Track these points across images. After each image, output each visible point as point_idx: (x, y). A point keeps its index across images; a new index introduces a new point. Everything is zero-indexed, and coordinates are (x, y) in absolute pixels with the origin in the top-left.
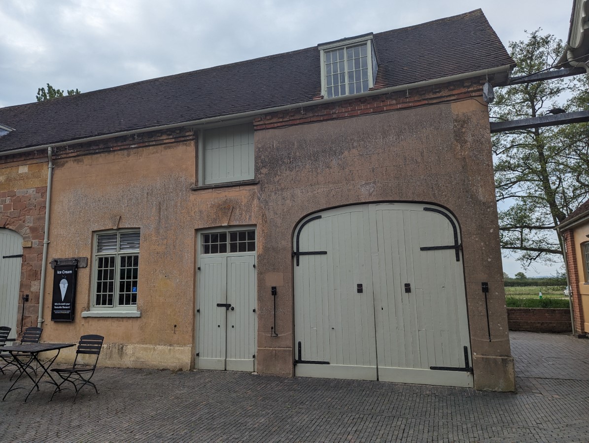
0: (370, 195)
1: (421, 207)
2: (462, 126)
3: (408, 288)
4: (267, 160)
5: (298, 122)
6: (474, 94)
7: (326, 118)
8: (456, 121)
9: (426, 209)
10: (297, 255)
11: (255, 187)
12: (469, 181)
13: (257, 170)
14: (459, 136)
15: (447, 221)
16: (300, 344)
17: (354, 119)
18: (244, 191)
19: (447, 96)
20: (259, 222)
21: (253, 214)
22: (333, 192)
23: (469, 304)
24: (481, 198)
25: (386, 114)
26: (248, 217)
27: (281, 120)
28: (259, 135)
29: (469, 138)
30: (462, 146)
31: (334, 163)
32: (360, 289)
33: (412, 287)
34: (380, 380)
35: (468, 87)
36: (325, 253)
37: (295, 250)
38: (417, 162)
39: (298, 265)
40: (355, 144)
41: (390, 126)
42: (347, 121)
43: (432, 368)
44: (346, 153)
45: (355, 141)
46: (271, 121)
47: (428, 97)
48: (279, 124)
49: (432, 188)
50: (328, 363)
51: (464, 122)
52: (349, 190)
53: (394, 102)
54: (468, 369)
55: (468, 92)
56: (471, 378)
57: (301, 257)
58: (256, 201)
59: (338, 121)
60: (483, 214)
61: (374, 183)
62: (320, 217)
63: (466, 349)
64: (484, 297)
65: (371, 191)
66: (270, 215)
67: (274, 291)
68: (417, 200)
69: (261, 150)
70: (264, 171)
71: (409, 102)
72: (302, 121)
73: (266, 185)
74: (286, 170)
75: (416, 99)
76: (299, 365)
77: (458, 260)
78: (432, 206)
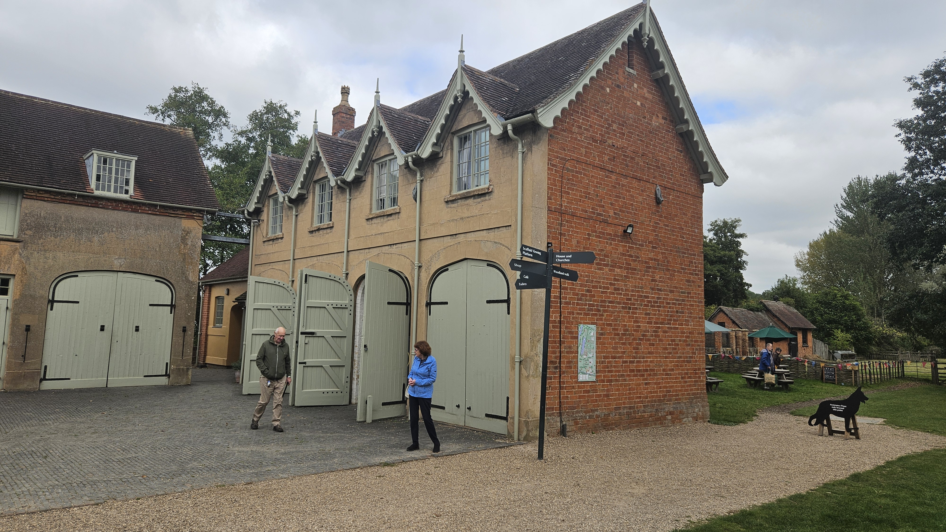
0: (121, 266)
1: (154, 279)
2: (186, 235)
3: (137, 329)
4: (33, 224)
5: (68, 202)
6: (196, 218)
7: (93, 205)
8: (183, 230)
9: (156, 281)
10: (52, 302)
11: (18, 244)
12: (185, 268)
13: (21, 230)
14: (184, 240)
15: (169, 289)
16: (46, 367)
17: (116, 212)
18: (5, 246)
19: (181, 215)
20: (18, 274)
21: (12, 266)
22: (92, 260)
23: (174, 338)
24: (191, 279)
25: (140, 215)
26: (6, 268)
27: (53, 197)
28: (27, 204)
29: (189, 243)
30: (184, 247)
31: (96, 239)
32: (102, 328)
33: (140, 328)
34: (108, 386)
35: (194, 213)
36: (78, 302)
37: (51, 298)
38: (156, 251)
39: (52, 309)
40: (114, 229)
41: (141, 223)
42: (110, 212)
43: (145, 376)
44: (106, 234)
45: (114, 227)
46: (43, 195)
47: (170, 212)
48: (49, 199)
49: (163, 268)
50: (69, 379)
51: (188, 232)
52: (105, 261)
53: (147, 209)
54: (166, 375)
55: (193, 216)
56: (167, 380)
57: (55, 304)
58: (17, 256)
59: (103, 210)
60: (190, 288)
61: (125, 259)
62: (77, 276)
63: (167, 364)
64: (183, 334)
65: (122, 264)
66: (30, 269)
67: (28, 328)
68: (152, 274)
69: (28, 215)
70: (29, 232)
71: (156, 212)
72: (71, 202)
73: (29, 245)
74: (51, 236)
75: (162, 211)
76: (44, 382)
77: (171, 313)
78: (161, 279)
